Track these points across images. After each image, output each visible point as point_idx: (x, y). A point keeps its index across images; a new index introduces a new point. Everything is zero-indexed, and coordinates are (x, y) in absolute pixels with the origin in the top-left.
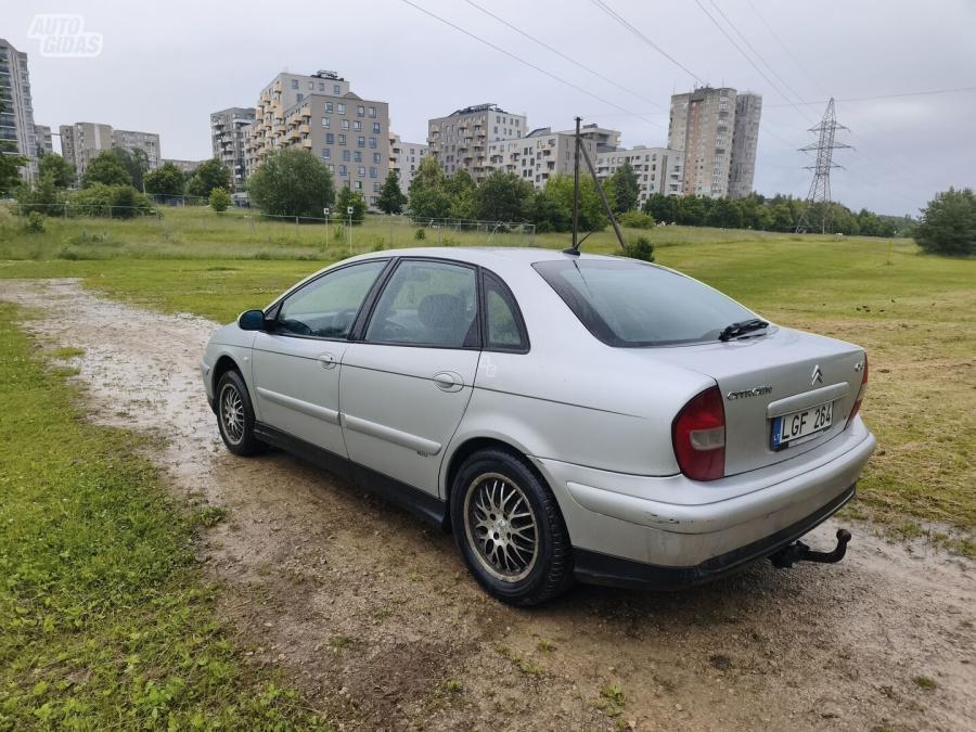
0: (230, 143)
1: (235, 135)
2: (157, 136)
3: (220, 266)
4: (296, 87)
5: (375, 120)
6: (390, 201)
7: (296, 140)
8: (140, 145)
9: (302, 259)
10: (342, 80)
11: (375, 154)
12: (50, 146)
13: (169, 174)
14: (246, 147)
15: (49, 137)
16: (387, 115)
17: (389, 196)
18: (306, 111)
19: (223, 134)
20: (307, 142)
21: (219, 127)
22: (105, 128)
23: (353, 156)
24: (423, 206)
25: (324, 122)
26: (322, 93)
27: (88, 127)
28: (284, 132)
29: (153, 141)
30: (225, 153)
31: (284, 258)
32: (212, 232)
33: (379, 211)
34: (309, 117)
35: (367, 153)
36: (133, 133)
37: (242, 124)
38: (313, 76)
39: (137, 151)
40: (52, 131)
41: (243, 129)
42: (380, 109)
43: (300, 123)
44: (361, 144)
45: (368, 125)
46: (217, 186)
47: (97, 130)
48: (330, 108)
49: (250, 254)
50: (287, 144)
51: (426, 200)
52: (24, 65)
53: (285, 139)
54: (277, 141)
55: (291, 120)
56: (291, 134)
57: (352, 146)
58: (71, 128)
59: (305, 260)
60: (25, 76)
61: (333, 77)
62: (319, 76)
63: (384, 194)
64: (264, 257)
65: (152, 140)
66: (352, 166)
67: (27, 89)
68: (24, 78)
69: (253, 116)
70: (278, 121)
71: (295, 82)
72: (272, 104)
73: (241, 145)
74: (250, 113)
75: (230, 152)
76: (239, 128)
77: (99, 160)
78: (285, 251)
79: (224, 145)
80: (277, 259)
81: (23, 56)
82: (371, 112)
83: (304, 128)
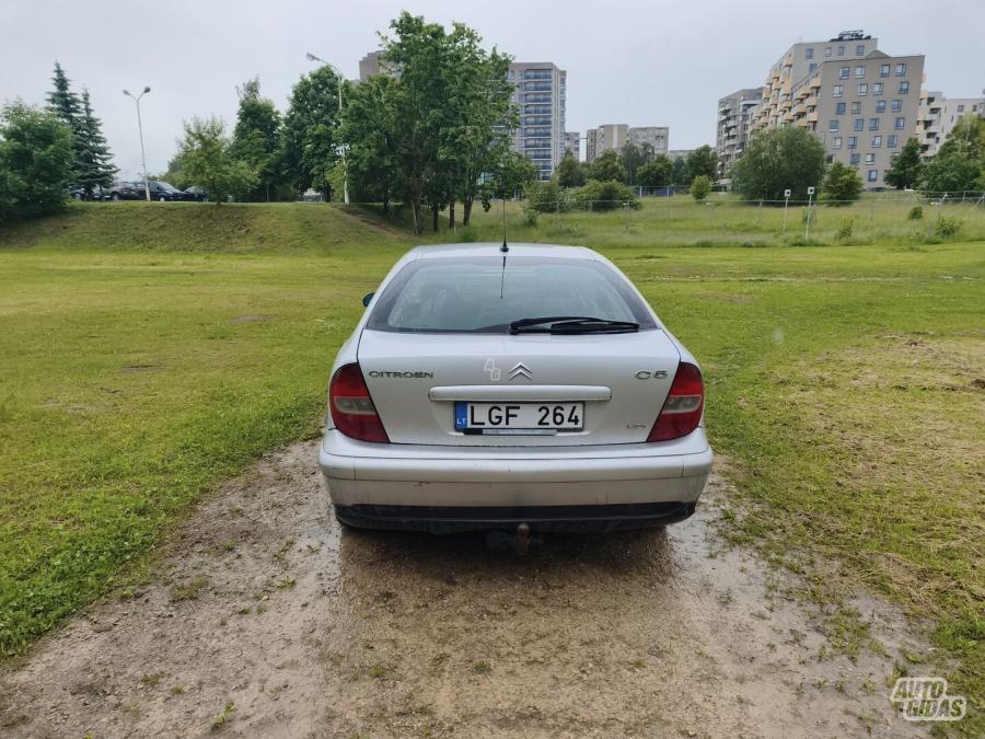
0: (734, 127)
1: (741, 118)
2: (667, 129)
3: (649, 254)
4: (810, 57)
5: (902, 79)
6: (904, 173)
7: (801, 115)
8: (651, 140)
9: (747, 246)
10: (869, 38)
11: (898, 119)
12: (577, 149)
13: (660, 165)
14: (750, 129)
15: (578, 141)
16: (922, 69)
17: (904, 168)
18: (816, 82)
19: (728, 119)
20: (812, 116)
21: (725, 112)
22: (623, 128)
23: (867, 124)
24: (940, 177)
25: (837, 90)
26: (841, 58)
27: (608, 128)
28: (790, 108)
29: (662, 135)
30: (729, 138)
31: (727, 246)
32: (675, 220)
33: (888, 187)
34: (818, 88)
35: (887, 120)
36: (646, 129)
37: (749, 106)
38: (833, 40)
39: (646, 146)
40: (581, 136)
41: (750, 111)
42: (912, 66)
43: (808, 95)
44: (880, 110)
45: (892, 85)
46: (701, 174)
47: (616, 129)
48: (846, 74)
49: (693, 242)
50: (792, 121)
51: (944, 170)
52: (563, 81)
53: (790, 115)
54: (780, 120)
55: (798, 94)
56: (795, 110)
57: (868, 112)
58: (595, 131)
59: (750, 246)
60: (563, 92)
61: (858, 37)
62: (840, 39)
63: (897, 166)
64: (705, 245)
65: (662, 133)
66: (865, 137)
67: (563, 103)
68: (562, 93)
69: (760, 95)
70: (785, 97)
71: (810, 50)
72: (781, 80)
73: (745, 127)
74: (758, 93)
75: (734, 136)
76: (745, 110)
77: (602, 159)
78: (732, 238)
79: (728, 129)
80: (720, 246)
81: (563, 73)
82: (899, 69)
83: (811, 101)
